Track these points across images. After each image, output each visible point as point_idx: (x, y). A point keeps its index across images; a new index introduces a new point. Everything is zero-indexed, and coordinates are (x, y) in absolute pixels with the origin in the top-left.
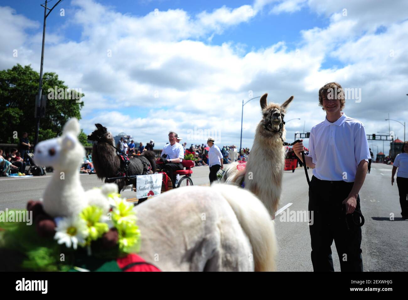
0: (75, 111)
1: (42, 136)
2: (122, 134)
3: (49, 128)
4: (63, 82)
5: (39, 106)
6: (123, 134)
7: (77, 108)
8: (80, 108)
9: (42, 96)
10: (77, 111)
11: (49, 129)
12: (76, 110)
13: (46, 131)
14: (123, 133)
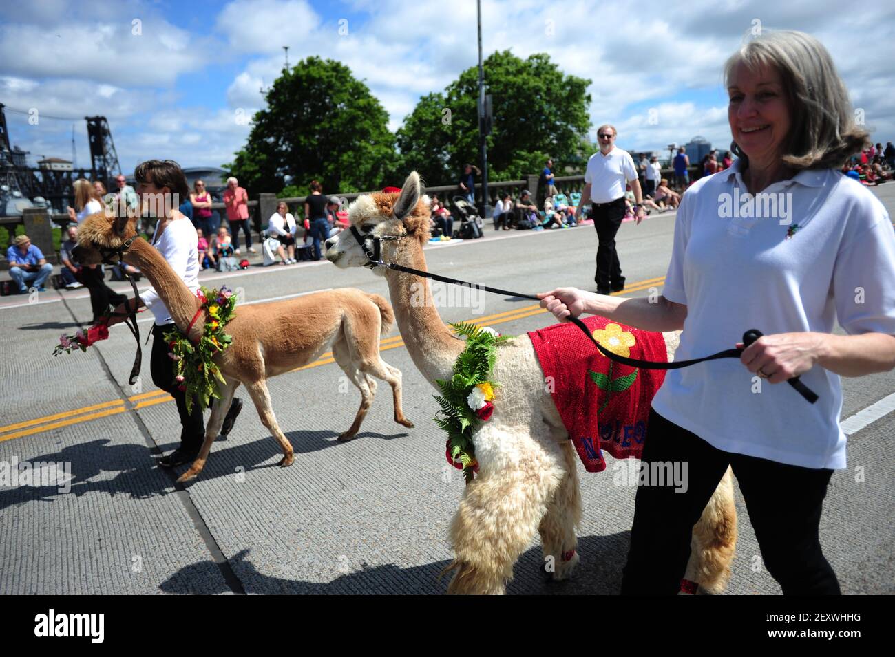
0: (576, 113)
1: (527, 163)
2: (697, 140)
3: (538, 149)
4: (557, 66)
5: (483, 116)
6: (700, 139)
7: (580, 108)
8: (586, 106)
9: (485, 98)
10: (579, 114)
11: (537, 151)
12: (578, 111)
13: (532, 155)
14: (698, 137)
